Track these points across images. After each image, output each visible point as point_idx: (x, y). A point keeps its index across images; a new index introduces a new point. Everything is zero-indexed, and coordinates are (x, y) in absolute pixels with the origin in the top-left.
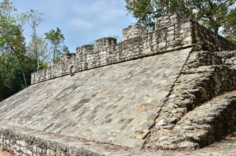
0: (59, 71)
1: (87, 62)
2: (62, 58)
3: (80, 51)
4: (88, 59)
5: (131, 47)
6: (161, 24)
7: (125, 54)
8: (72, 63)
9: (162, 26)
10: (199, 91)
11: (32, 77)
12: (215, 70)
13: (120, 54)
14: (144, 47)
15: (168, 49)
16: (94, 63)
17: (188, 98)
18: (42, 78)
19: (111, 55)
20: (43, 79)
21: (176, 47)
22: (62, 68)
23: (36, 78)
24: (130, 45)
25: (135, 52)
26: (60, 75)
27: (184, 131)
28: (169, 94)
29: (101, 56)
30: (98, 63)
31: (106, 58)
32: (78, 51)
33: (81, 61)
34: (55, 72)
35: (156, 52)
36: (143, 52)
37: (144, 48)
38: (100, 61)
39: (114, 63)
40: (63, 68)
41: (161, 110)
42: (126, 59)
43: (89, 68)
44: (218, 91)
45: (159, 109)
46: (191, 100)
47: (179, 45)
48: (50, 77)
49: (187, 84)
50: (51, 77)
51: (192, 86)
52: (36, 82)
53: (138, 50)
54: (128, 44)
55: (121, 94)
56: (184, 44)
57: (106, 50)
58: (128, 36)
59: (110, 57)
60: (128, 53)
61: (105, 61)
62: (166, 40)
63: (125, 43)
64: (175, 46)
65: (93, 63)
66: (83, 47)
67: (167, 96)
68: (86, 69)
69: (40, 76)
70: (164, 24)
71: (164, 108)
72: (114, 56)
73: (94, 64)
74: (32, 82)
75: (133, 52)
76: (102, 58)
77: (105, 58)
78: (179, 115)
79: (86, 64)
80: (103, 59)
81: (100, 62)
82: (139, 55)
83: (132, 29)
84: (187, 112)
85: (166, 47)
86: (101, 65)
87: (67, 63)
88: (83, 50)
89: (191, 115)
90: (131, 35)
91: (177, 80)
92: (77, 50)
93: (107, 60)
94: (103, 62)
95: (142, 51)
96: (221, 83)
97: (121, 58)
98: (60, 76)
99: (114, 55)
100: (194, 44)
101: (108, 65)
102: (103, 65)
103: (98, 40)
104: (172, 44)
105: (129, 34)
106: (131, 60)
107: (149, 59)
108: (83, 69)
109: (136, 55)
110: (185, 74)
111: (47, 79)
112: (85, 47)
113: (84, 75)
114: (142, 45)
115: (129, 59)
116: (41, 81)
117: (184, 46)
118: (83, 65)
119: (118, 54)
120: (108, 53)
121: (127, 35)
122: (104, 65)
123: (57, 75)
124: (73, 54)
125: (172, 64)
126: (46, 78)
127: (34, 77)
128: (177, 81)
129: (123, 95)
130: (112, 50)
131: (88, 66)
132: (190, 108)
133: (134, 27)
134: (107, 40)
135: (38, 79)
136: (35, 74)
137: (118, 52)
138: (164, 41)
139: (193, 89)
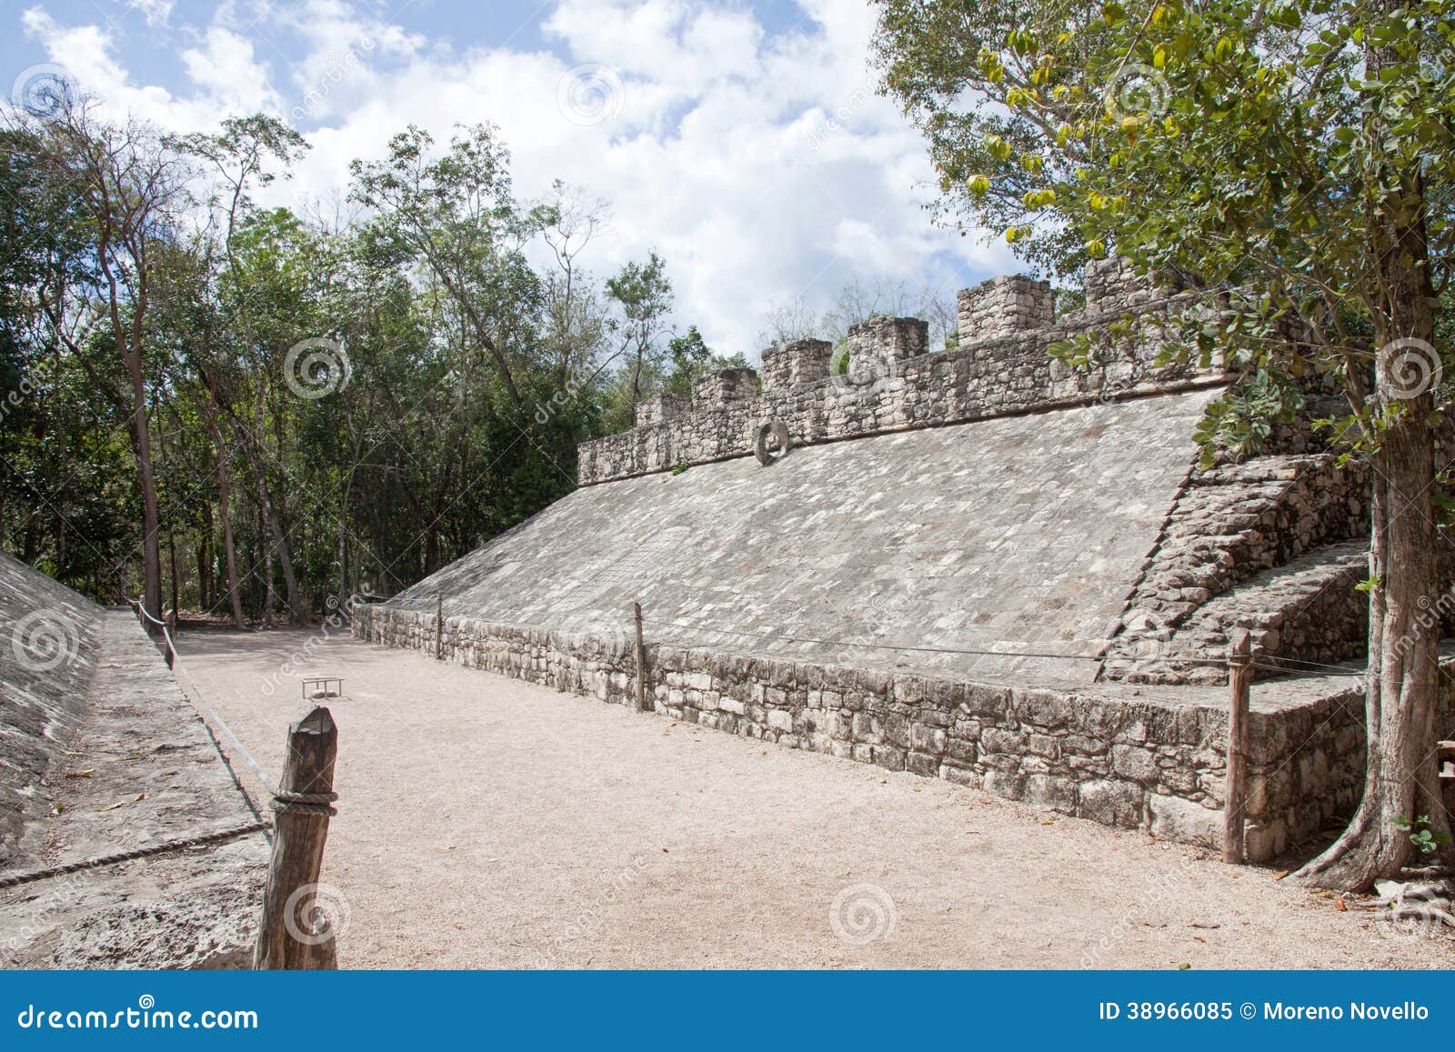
0: (705, 442)
1: (826, 413)
2: (701, 387)
3: (781, 365)
4: (831, 401)
5: (1003, 370)
6: (1110, 283)
7: (980, 394)
8: (762, 413)
9: (1113, 290)
10: (1242, 542)
11: (584, 455)
12: (1298, 472)
13: (957, 395)
14: (1053, 375)
15: (1141, 387)
16: (854, 417)
17: (1211, 559)
18: (629, 463)
19: (925, 395)
20: (631, 469)
21: (1170, 384)
22: (714, 430)
23: (599, 461)
24: (1000, 364)
25: (1016, 390)
26: (708, 454)
27: (1201, 644)
28: (1157, 549)
29: (882, 396)
30: (871, 420)
31: (901, 402)
32: (770, 362)
33: (800, 410)
34: (685, 442)
35: (1094, 393)
36: (1048, 392)
37: (1050, 379)
38: (877, 413)
39: (936, 425)
40: (723, 429)
41: (1136, 591)
42: (983, 413)
43: (834, 436)
44: (1306, 538)
45: (1130, 588)
46: (1220, 566)
47: (1179, 375)
48: (663, 460)
49: (1209, 520)
50: (668, 461)
51: (1222, 524)
52: (600, 479)
53: (1028, 382)
54: (991, 360)
55: (997, 542)
56: (1197, 375)
57: (904, 376)
58: (981, 319)
59: (918, 402)
60: (990, 392)
61: (899, 415)
62: (1132, 354)
63: (980, 353)
64: (1164, 380)
65: (850, 421)
66: (790, 348)
67: (1152, 554)
68: (821, 439)
69: (618, 457)
70: (1120, 285)
71: (1144, 586)
72: (936, 400)
73: (855, 424)
74: (582, 476)
75: (1009, 388)
76: (889, 401)
77: (899, 403)
78: (1185, 606)
79: (821, 420)
80: (889, 408)
81: (880, 416)
82: (1032, 400)
83: (998, 294)
84: (1209, 599)
85: (1133, 381)
86: (883, 428)
87: (738, 413)
88: (794, 363)
89: (1217, 607)
90: (991, 315)
91: (1177, 506)
92: (765, 357)
93: (909, 412)
94: (889, 418)
95: (1042, 386)
96: (1316, 516)
97: (962, 406)
98: (709, 459)
99: (934, 395)
100: (1231, 376)
101: (911, 428)
102: (890, 428)
103: (856, 328)
104: (1156, 371)
105: (983, 313)
106: (1000, 415)
107: (1071, 420)
108: (808, 439)
109: (1023, 402)
110: (1201, 483)
111: (648, 470)
112: (800, 349)
113: (819, 465)
114: (1043, 366)
115: (992, 411)
116: (624, 473)
117: (1196, 381)
118: (807, 423)
119: (953, 391)
120: (910, 386)
121: (975, 315)
122: (895, 427)
123: (695, 453)
124: (744, 373)
125: (1157, 449)
126: (646, 466)
127: (593, 457)
128: (1179, 510)
129: (1005, 545)
130: (928, 374)
131: (829, 430)
132: (1216, 588)
133: (1005, 288)
134: (893, 329)
135: (608, 468)
136: (593, 447)
137: (952, 386)
138: (1128, 358)
139: (1226, 534)
